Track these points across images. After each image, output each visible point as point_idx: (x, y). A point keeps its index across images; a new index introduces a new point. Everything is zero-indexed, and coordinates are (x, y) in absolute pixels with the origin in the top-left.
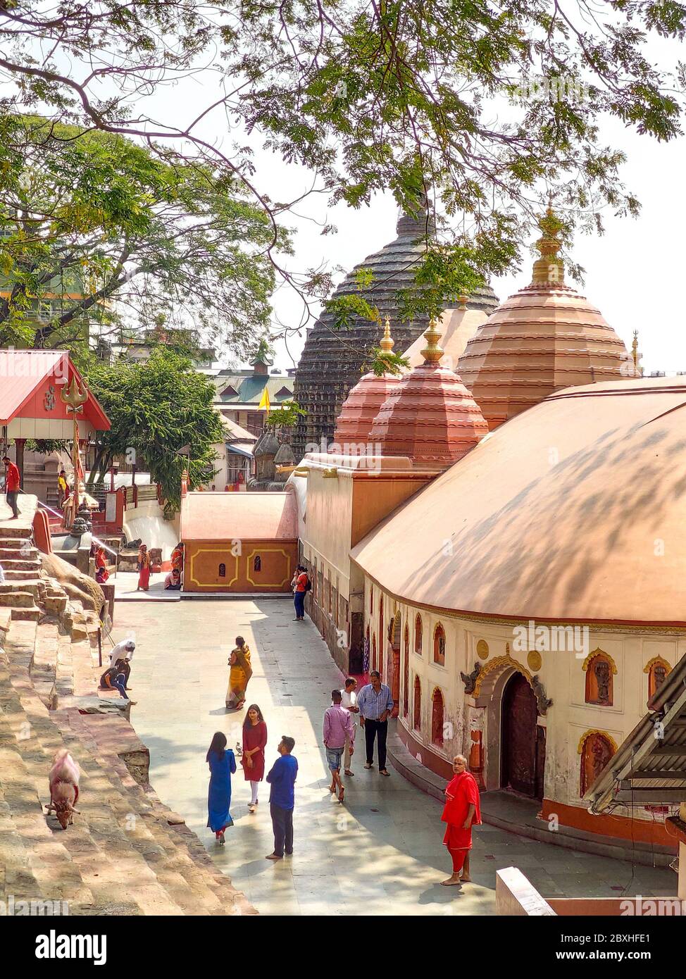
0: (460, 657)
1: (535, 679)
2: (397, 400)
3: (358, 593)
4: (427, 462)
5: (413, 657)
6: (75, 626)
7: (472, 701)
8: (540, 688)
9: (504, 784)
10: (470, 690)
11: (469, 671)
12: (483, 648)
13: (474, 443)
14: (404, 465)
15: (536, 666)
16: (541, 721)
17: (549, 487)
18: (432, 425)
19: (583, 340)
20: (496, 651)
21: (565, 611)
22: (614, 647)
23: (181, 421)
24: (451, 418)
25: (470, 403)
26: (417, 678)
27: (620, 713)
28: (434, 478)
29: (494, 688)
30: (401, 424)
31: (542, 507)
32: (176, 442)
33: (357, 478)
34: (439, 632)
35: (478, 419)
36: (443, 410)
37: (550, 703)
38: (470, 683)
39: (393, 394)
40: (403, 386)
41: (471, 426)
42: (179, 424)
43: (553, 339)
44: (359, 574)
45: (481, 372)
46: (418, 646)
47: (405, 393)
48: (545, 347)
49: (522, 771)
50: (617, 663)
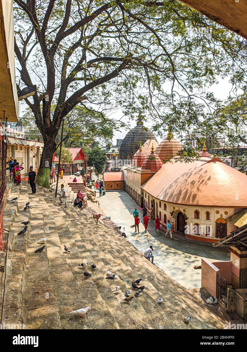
0: (170, 209)
1: (185, 214)
2: (147, 160)
3: (142, 193)
4: (154, 171)
5: (159, 208)
6: (93, 200)
7: (172, 217)
8: (186, 216)
9: (177, 231)
10: (172, 215)
11: (172, 212)
12: (174, 208)
13: (161, 167)
14: (149, 171)
15: (185, 212)
16: (186, 221)
17: (182, 179)
18: (154, 164)
19: (177, 147)
20: (177, 209)
21: (192, 203)
22: (199, 209)
23: (101, 159)
24: (157, 163)
25: (160, 160)
26: (160, 212)
27: (201, 220)
28: (155, 173)
29: (176, 215)
30: (148, 164)
31: (182, 183)
32: (100, 163)
33: (141, 174)
34: (165, 205)
35: (161, 163)
36: (155, 161)
37: (188, 218)
38: (172, 214)
39: (146, 159)
40: (148, 157)
41: (160, 164)
42: (100, 160)
43: (172, 147)
44: (142, 190)
45: (160, 153)
46: (160, 206)
47: (148, 158)
48: (171, 149)
49: (181, 228)
50: (200, 212)
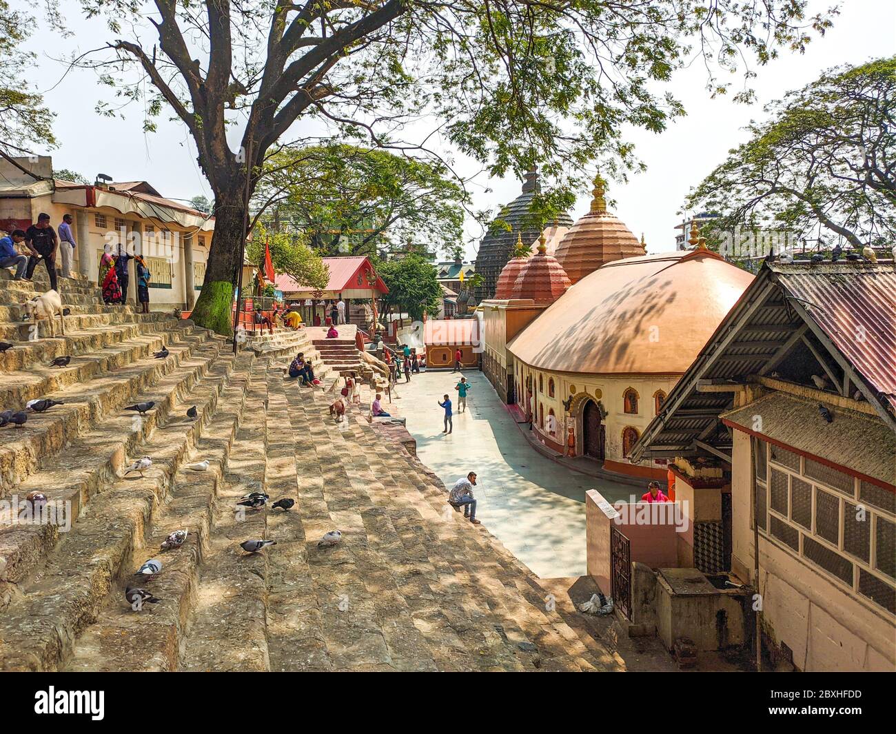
0: (561, 394)
1: (599, 403)
2: (525, 272)
3: (510, 365)
4: (542, 302)
5: (539, 394)
6: (378, 385)
7: (569, 414)
8: (602, 407)
9: (585, 453)
10: (567, 409)
11: (566, 400)
12: (573, 389)
13: (565, 291)
14: (530, 303)
15: (600, 397)
16: (603, 422)
17: (602, 310)
18: (544, 283)
19: (617, 238)
20: (580, 390)
21: (614, 369)
22: (637, 386)
23: (422, 287)
24: (552, 279)
25: (562, 272)
26: (541, 404)
27: (642, 417)
28: (545, 309)
29: (579, 408)
30: (528, 283)
31: (599, 319)
32: (420, 297)
33: (507, 310)
34: (551, 382)
35: (566, 279)
36: (548, 275)
37: (607, 414)
38: (567, 405)
39: (524, 269)
40: (529, 265)
41: (563, 283)
42: (421, 289)
43: (602, 238)
44: (511, 356)
45: (567, 256)
46: (541, 389)
47: (529, 268)
48: (598, 243)
49: (593, 446)
50: (640, 394)
